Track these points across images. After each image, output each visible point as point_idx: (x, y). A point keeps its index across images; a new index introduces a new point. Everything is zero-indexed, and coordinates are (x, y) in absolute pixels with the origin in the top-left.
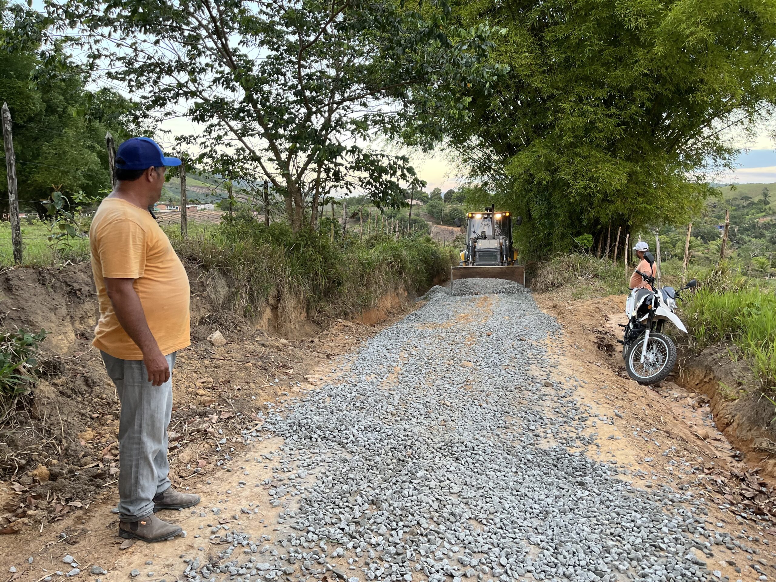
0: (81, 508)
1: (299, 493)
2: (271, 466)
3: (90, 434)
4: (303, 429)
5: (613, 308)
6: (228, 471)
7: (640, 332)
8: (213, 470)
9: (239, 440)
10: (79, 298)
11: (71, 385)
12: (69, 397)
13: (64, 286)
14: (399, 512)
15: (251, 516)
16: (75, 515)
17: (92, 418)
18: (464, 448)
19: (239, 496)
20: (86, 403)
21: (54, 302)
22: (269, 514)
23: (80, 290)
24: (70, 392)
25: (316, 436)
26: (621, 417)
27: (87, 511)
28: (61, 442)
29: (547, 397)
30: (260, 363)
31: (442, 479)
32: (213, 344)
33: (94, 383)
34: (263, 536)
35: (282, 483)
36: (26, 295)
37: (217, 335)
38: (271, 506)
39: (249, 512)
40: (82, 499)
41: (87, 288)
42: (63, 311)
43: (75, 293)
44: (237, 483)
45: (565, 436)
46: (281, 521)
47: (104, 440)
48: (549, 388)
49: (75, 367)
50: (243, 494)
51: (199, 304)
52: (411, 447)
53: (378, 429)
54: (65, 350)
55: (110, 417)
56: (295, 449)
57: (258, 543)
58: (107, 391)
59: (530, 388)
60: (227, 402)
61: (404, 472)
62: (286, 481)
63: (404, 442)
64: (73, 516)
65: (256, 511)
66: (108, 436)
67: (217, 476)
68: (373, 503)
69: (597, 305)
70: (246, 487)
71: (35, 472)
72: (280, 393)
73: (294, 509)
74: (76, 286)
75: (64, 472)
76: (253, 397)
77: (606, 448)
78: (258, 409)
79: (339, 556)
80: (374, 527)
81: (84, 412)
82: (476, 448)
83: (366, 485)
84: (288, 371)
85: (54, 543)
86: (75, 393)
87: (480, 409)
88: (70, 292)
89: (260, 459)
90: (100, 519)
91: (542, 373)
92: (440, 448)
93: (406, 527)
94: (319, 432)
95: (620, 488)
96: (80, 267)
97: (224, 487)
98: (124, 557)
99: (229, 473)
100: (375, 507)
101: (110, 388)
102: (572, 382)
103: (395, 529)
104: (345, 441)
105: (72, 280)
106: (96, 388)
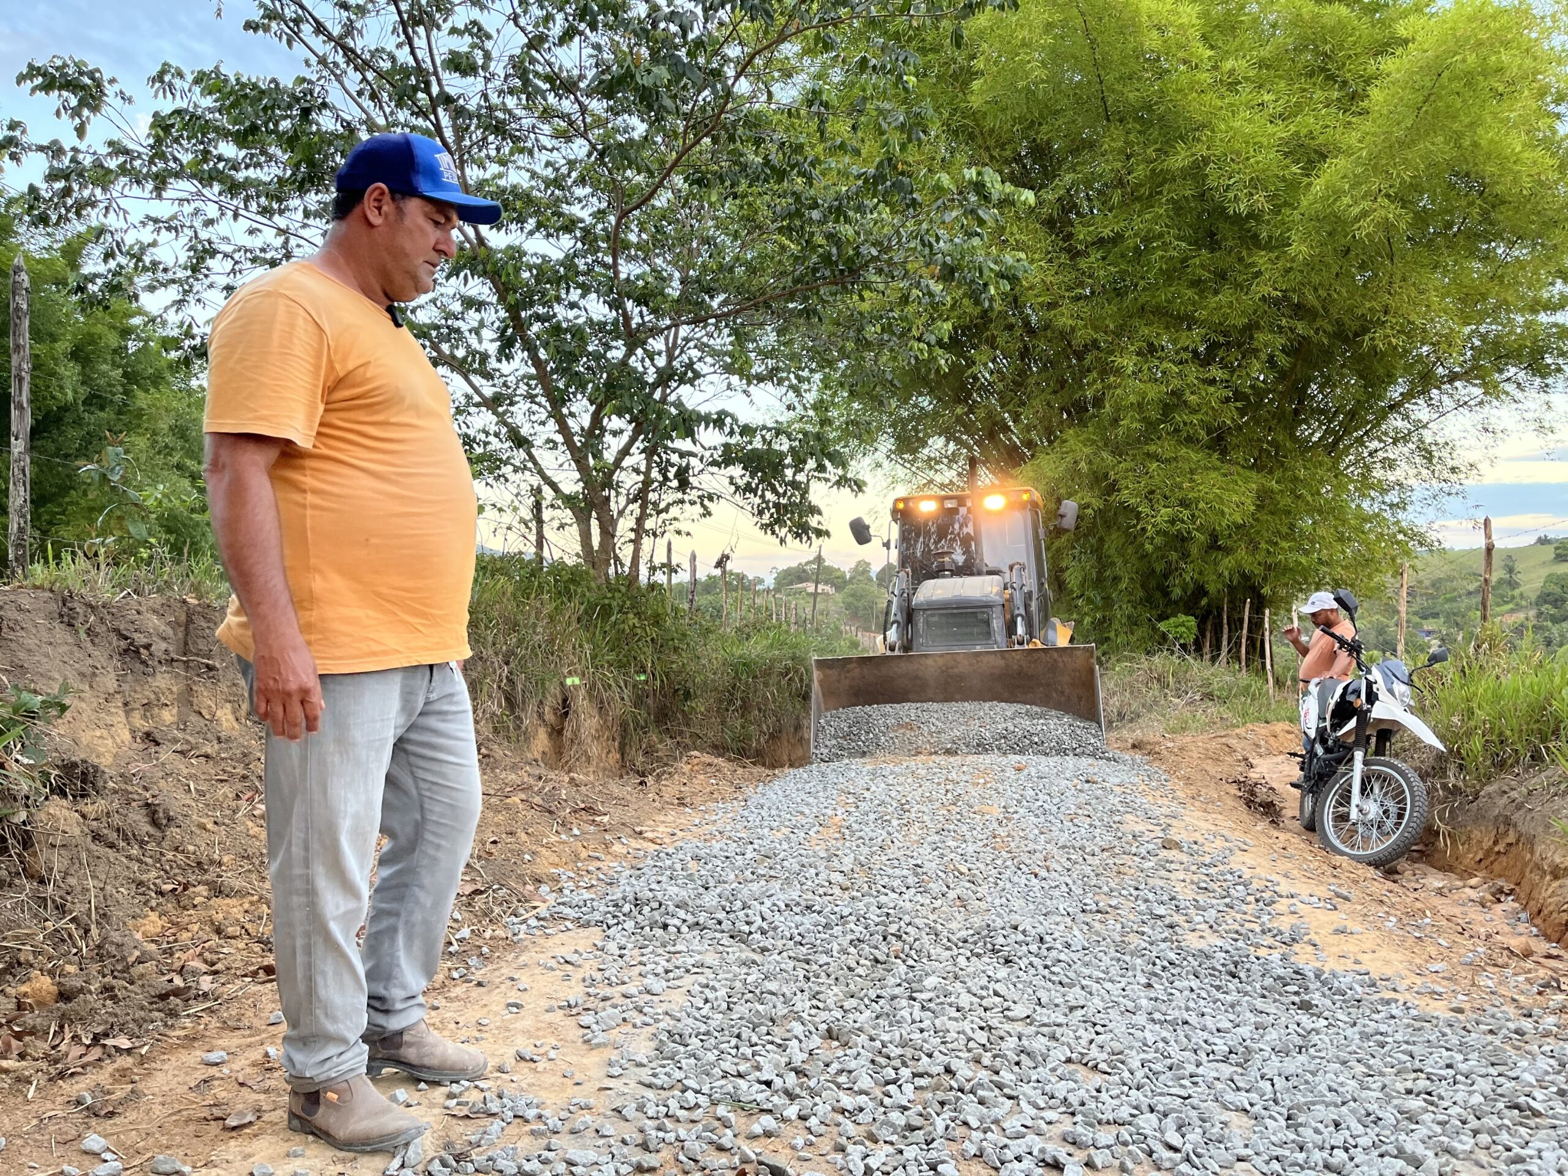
0: (129, 1051)
1: (651, 1021)
2: (578, 975)
3: (153, 923)
4: (646, 909)
5: (1258, 746)
6: (480, 984)
8: (444, 985)
9: (500, 933)
10: (144, 662)
11: (116, 820)
12: (112, 846)
13: (114, 639)
14: (896, 1051)
15: (540, 1066)
16: (116, 1066)
17: (161, 893)
18: (1021, 937)
19: (508, 1030)
20: (149, 861)
21: (90, 662)
22: (585, 1061)
23: (147, 647)
24: (113, 836)
25: (676, 922)
26: (1346, 899)
27: (143, 1060)
28: (87, 931)
29: (1173, 866)
30: (537, 800)
31: (984, 993)
33: (170, 819)
34: (574, 1101)
35: (608, 1003)
36: (31, 642)
38: (586, 1047)
39: (535, 1058)
40: (132, 1036)
41: (163, 646)
42: (108, 681)
43: (137, 652)
44: (503, 1006)
45: (1237, 927)
46: (616, 1071)
47: (185, 935)
48: (1174, 852)
49: (130, 788)
50: (519, 1025)
52: (899, 937)
53: (817, 908)
54: (110, 759)
55: (201, 889)
56: (630, 946)
57: (564, 1114)
58: (198, 841)
59: (1134, 850)
61: (891, 981)
62: (620, 1001)
63: (881, 928)
64: (109, 1067)
65: (552, 1054)
66: (195, 928)
67: (452, 995)
68: (830, 1035)
69: (1224, 740)
70: (523, 1012)
71: (24, 988)
72: (584, 854)
73: (643, 1051)
74: (140, 639)
75: (92, 988)
76: (527, 857)
77: (1335, 950)
78: (538, 881)
79: (768, 1134)
80: (842, 1079)
81: (144, 877)
82: (1048, 938)
83: (808, 1004)
84: (598, 819)
85: (60, 1114)
86: (126, 839)
87: (1034, 881)
88: (126, 651)
89: (553, 963)
90: (175, 1076)
91: (1151, 827)
92: (965, 941)
93: (921, 1075)
94: (682, 914)
95: (1394, 1012)
96: (151, 603)
97: (472, 1014)
98: (232, 1143)
99: (481, 989)
100: (836, 1043)
101: (205, 835)
102: (1219, 843)
103: (894, 1082)
104: (746, 928)
105: (132, 628)
106: (173, 831)
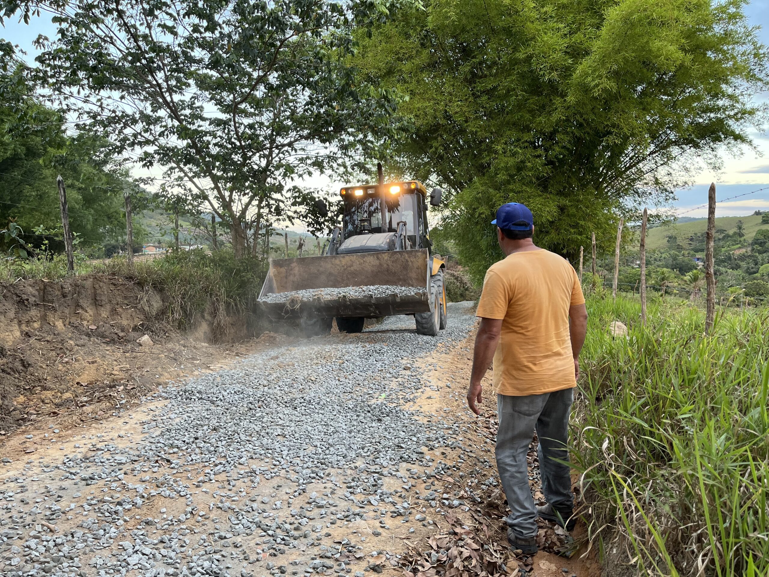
1: (165, 426)
2: (152, 414)
3: (21, 399)
4: (187, 393)
8: (108, 417)
9: (136, 402)
10: (26, 306)
11: (10, 365)
12: (9, 374)
13: (15, 297)
15: (124, 438)
17: (25, 389)
19: (120, 429)
20: (22, 379)
21: (4, 307)
22: (138, 437)
23: (27, 300)
24: (9, 371)
25: (195, 397)
27: (8, 437)
29: (400, 376)
30: (172, 355)
32: (141, 345)
33: (29, 365)
34: (128, 446)
37: (146, 338)
38: (141, 433)
39: (124, 436)
40: (6, 431)
41: (34, 299)
42: (12, 314)
43: (23, 302)
44: (122, 423)
46: (145, 439)
47: (32, 403)
49: (16, 354)
50: (124, 428)
51: (134, 314)
52: (263, 401)
54: (10, 343)
55: (39, 388)
56: (175, 405)
58: (39, 372)
60: (134, 379)
61: (248, 414)
62: (159, 421)
63: (258, 399)
65: (130, 435)
66: (35, 400)
67: (109, 420)
70: (127, 424)
72: (182, 374)
73: (157, 434)
74: (24, 297)
76: (158, 376)
77: (419, 403)
78: (159, 384)
81: (20, 384)
84: (194, 362)
86: (14, 371)
88: (19, 302)
89: (146, 411)
90: (16, 441)
92: (286, 403)
94: (198, 395)
96: (29, 283)
97: (112, 425)
98: (26, 456)
99: (119, 418)
100: (214, 431)
101: (42, 370)
102: (430, 367)
105: (21, 293)
106: (30, 369)
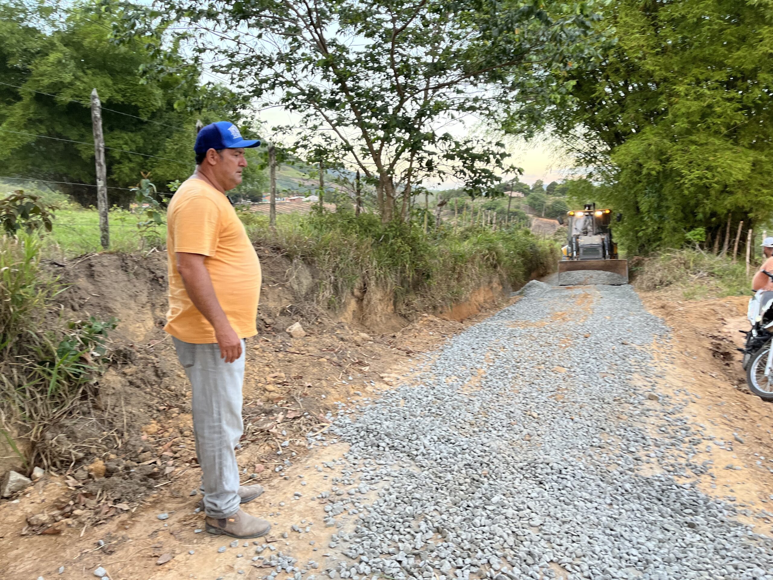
0: (127, 511)
1: (356, 511)
2: (332, 477)
3: (154, 427)
4: (371, 435)
5: (731, 311)
6: (285, 479)
7: (765, 340)
8: (270, 477)
9: (303, 443)
10: (160, 285)
12: (138, 387)
14: (467, 545)
15: (302, 535)
16: (120, 519)
17: (158, 410)
18: (549, 471)
19: (292, 510)
20: (154, 394)
21: (134, 290)
22: (322, 534)
23: (162, 277)
24: (139, 382)
25: (383, 444)
26: (741, 442)
27: (133, 515)
28: (122, 435)
29: (651, 413)
30: (335, 359)
32: (291, 336)
33: (164, 373)
34: (311, 562)
35: (340, 497)
36: (107, 282)
37: (296, 327)
38: (324, 525)
39: (300, 530)
40: (131, 501)
42: (143, 298)
43: (158, 280)
44: (292, 495)
45: (673, 462)
46: (333, 544)
47: (167, 434)
48: (654, 402)
49: (148, 356)
50: (297, 508)
51: (281, 295)
52: (488, 465)
53: (453, 441)
54: (142, 338)
55: (176, 410)
56: (359, 458)
57: (304, 571)
58: (176, 383)
59: (632, 401)
60: (295, 400)
61: (478, 495)
62: (345, 497)
63: (480, 459)
64: (117, 520)
65: (308, 529)
66: (171, 430)
67: (272, 484)
68: (438, 531)
69: (712, 307)
70: (301, 499)
71: (91, 467)
72: (352, 392)
73: (349, 531)
74: (159, 273)
75: (120, 468)
76: (323, 396)
77: (722, 480)
78: (327, 409)
80: (436, 562)
81: (151, 403)
83: (433, 508)
84: (363, 368)
85: (90, 551)
86: (145, 383)
87: (571, 424)
88: (153, 279)
89: (321, 468)
90: (145, 526)
91: (646, 383)
92: (522, 469)
93: (474, 566)
94: (387, 440)
95: (739, 533)
97: (279, 498)
98: (159, 574)
99: (286, 482)
100: (440, 536)
101: (180, 380)
102: (682, 396)
103: (460, 568)
104: (415, 453)
105: (156, 268)
106: (166, 380)
